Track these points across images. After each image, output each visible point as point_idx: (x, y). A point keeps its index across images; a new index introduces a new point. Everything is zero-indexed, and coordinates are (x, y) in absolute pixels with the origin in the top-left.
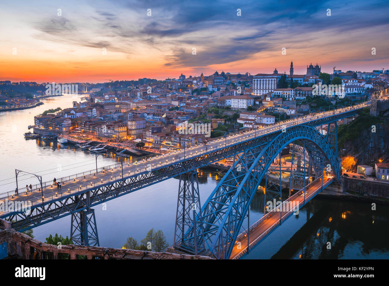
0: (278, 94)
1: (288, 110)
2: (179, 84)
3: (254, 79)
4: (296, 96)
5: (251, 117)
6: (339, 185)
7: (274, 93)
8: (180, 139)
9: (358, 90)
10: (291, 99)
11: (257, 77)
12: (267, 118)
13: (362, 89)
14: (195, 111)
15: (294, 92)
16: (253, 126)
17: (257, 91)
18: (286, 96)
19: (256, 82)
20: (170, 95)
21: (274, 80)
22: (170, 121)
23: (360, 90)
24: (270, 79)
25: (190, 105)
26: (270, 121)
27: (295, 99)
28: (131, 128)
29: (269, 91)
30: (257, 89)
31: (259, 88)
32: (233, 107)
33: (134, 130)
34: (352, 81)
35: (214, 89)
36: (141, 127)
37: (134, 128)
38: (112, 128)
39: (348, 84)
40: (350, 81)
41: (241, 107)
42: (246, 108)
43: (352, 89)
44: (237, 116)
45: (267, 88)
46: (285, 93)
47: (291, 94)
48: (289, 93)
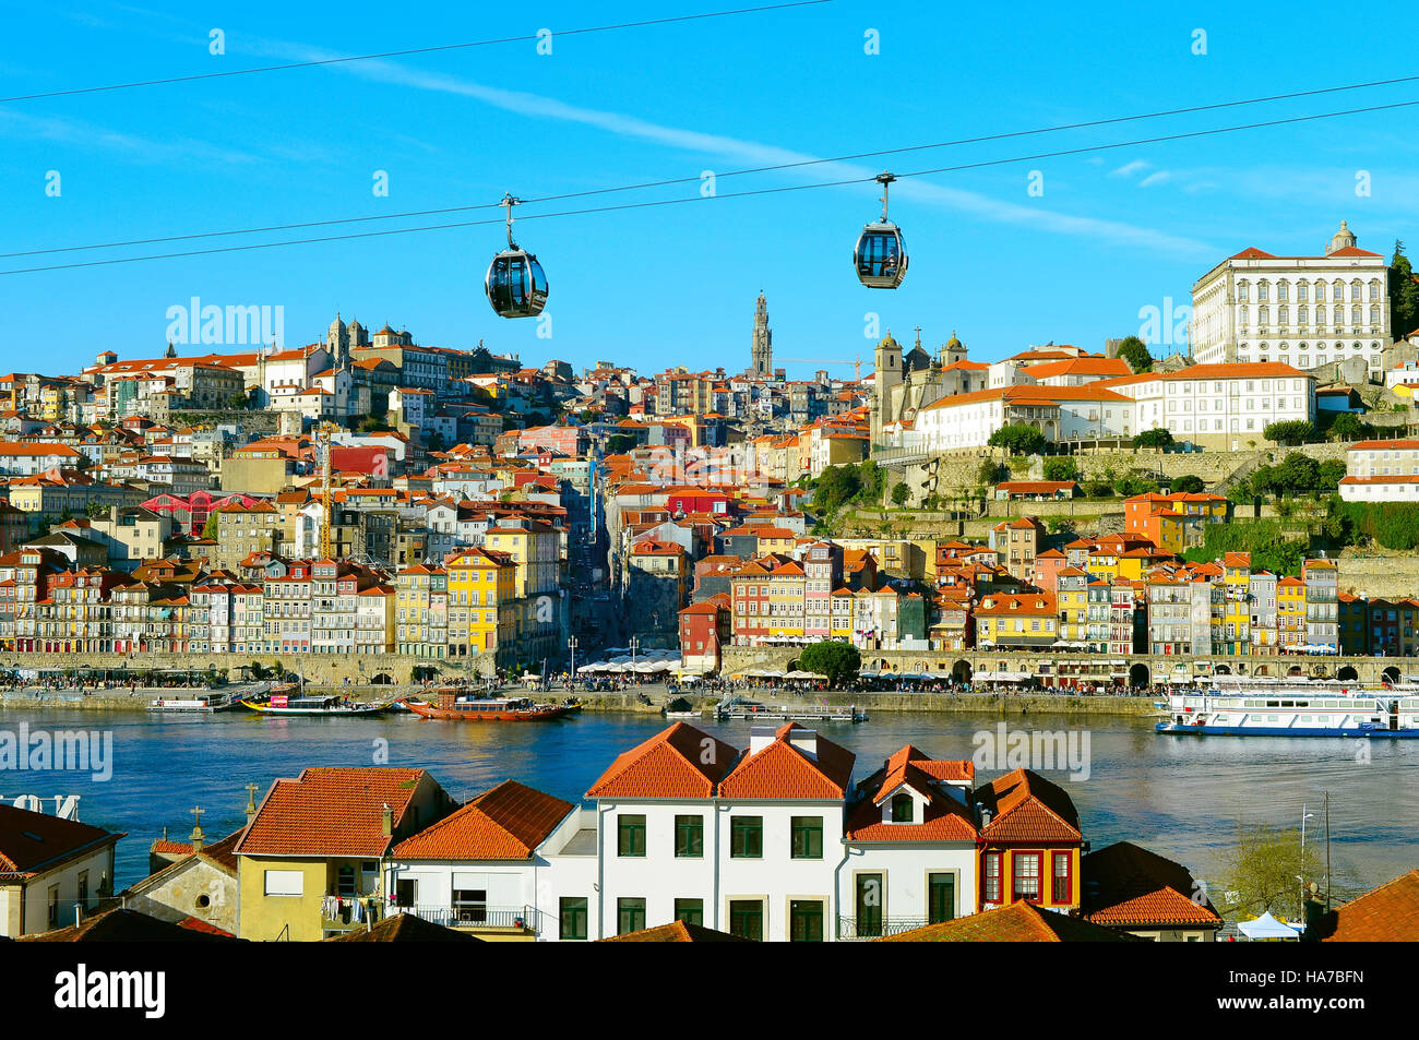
17: (1264, 346)
19: (1254, 289)
21: (1373, 282)
24: (1346, 277)
29: (1339, 345)
30: (1265, 333)
45: (1330, 330)
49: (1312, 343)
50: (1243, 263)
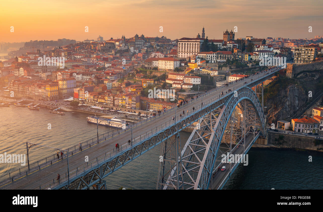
0: (202, 57)
1: (212, 71)
2: (102, 45)
3: (179, 43)
4: (218, 59)
5: (179, 78)
6: (264, 138)
7: (198, 56)
8: (114, 97)
9: (268, 54)
10: (213, 62)
11: (181, 41)
12: (194, 79)
13: (272, 53)
14: (122, 71)
15: (216, 55)
16: (182, 86)
17: (182, 54)
18: (209, 59)
19: (181, 45)
20: (95, 56)
21: (198, 44)
22: (100, 81)
23: (270, 54)
24: (194, 43)
25: (116, 65)
26: (197, 81)
27: (217, 61)
28: (62, 87)
29: (192, 54)
30: (182, 52)
32: (160, 68)
33: (65, 89)
34: (263, 46)
35: (136, 50)
36: (71, 87)
37: (65, 87)
38: (43, 87)
39: (260, 49)
40: (262, 47)
41: (168, 68)
42: (173, 69)
43: (264, 53)
44: (165, 77)
45: (191, 51)
46: (208, 56)
47: (214, 57)
48: (211, 56)
49: (189, 53)
50: (180, 41)
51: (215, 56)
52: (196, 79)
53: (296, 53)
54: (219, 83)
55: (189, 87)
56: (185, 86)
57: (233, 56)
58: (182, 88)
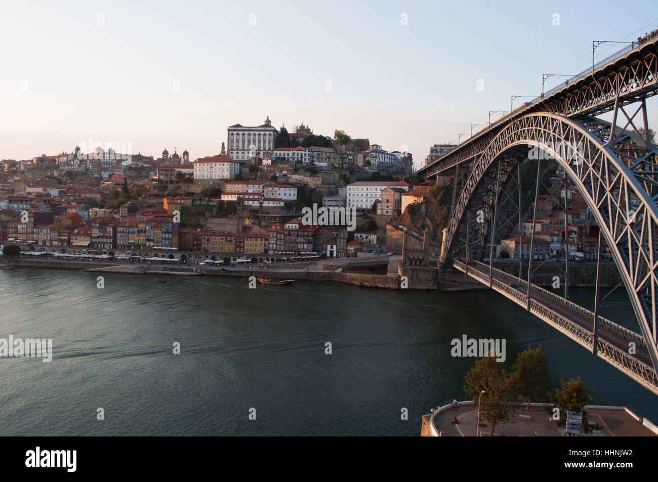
0: (282, 156)
1: (312, 178)
3: (231, 132)
4: (313, 159)
7: (274, 154)
9: (389, 158)
11: (236, 128)
12: (285, 190)
13: (393, 157)
15: (309, 153)
16: (261, 203)
17: (237, 153)
19: (235, 136)
21: (270, 134)
23: (391, 159)
24: (262, 133)
26: (290, 195)
30: (238, 149)
31: (240, 148)
32: (198, 178)
41: (218, 178)
42: (230, 177)
44: (216, 191)
46: (296, 154)
47: (305, 155)
48: (302, 155)
50: (232, 128)
51: (307, 155)
52: (288, 189)
53: (433, 156)
54: (330, 199)
55: (278, 205)
56: (269, 203)
57: (338, 155)
58: (261, 206)
